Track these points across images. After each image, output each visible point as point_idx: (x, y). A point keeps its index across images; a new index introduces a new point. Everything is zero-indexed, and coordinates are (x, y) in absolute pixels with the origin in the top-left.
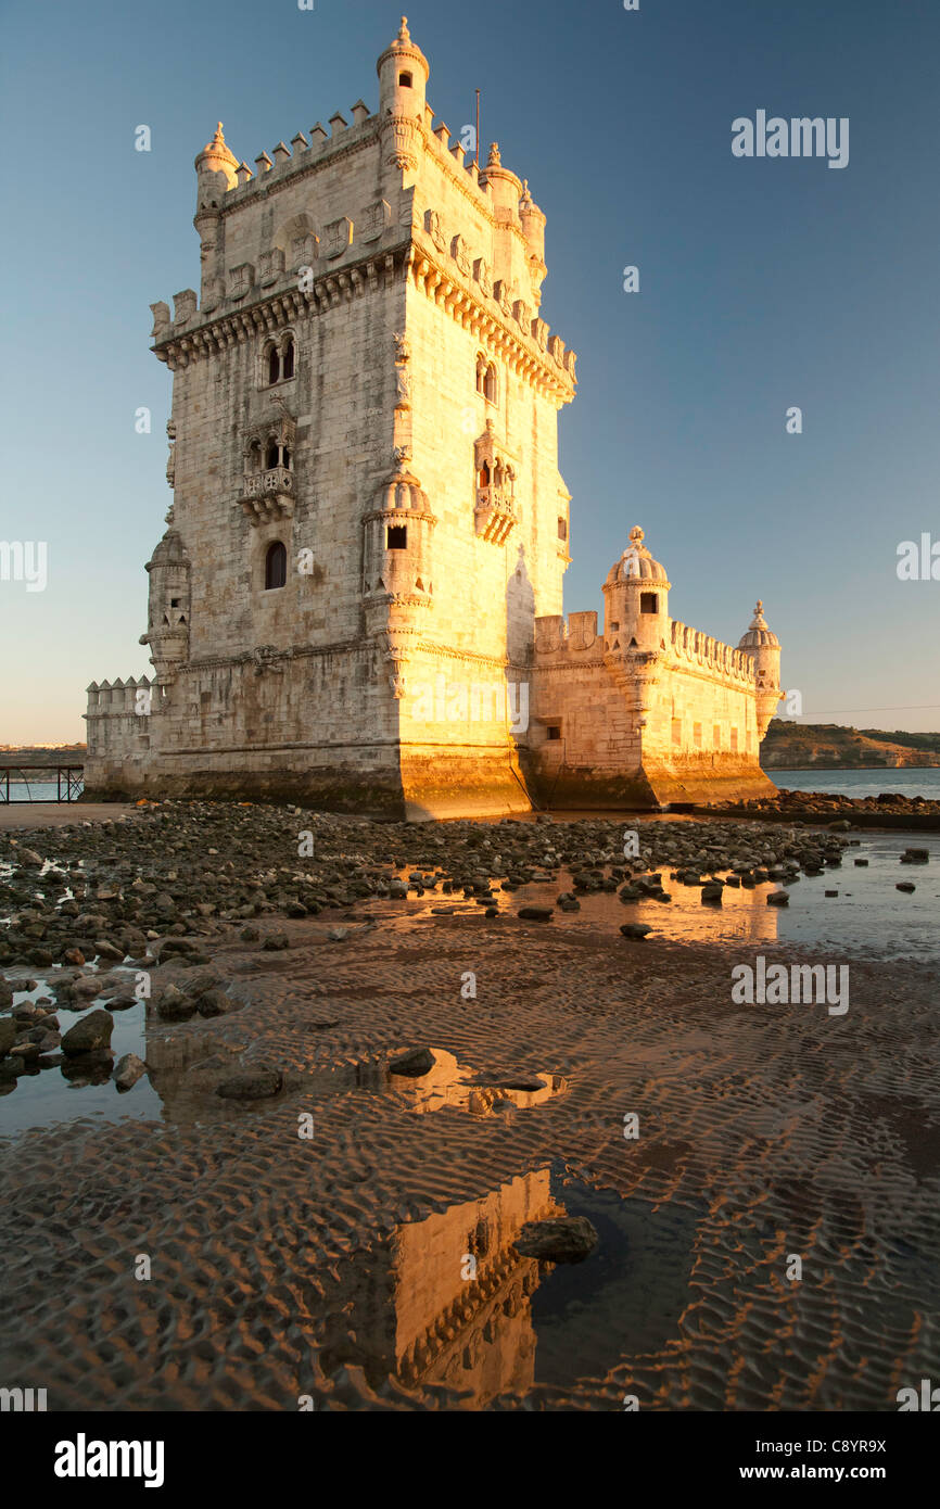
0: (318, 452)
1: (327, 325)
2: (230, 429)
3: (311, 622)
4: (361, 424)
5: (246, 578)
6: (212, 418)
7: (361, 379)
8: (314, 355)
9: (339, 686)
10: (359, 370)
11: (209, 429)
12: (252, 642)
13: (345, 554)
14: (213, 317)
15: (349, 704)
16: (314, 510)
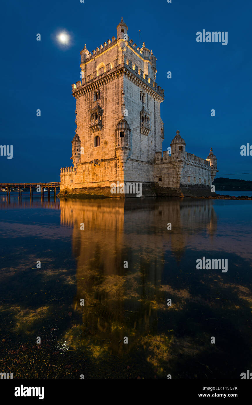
0: (106, 115)
1: (107, 87)
2: (88, 111)
3: (106, 154)
4: (115, 109)
5: (92, 144)
6: (84, 109)
7: (115, 98)
8: (105, 94)
9: (111, 168)
10: (114, 97)
11: (84, 111)
12: (93, 158)
13: (112, 138)
14: (84, 87)
15: (113, 172)
16: (105, 129)
